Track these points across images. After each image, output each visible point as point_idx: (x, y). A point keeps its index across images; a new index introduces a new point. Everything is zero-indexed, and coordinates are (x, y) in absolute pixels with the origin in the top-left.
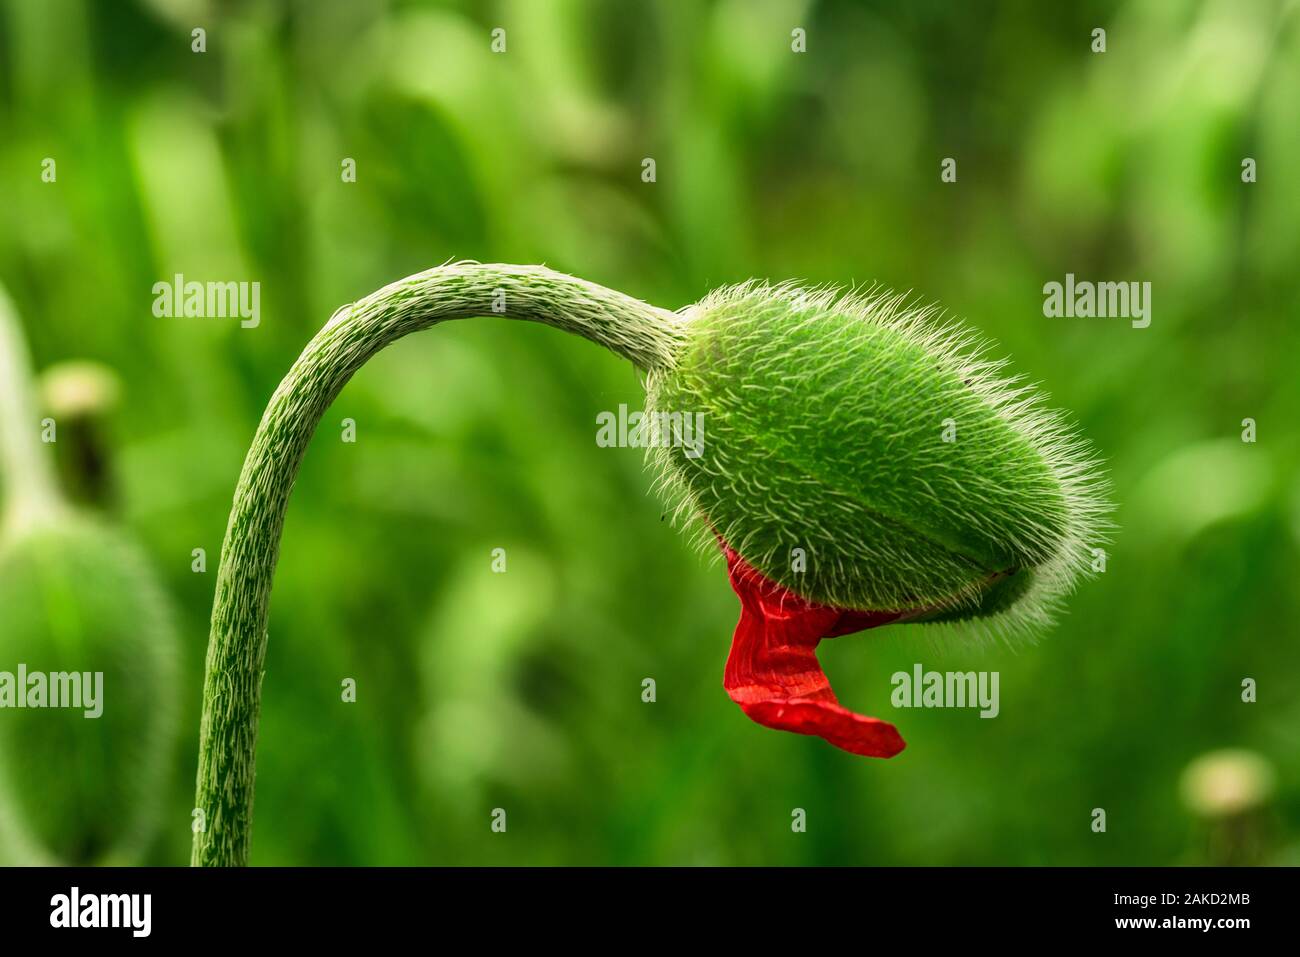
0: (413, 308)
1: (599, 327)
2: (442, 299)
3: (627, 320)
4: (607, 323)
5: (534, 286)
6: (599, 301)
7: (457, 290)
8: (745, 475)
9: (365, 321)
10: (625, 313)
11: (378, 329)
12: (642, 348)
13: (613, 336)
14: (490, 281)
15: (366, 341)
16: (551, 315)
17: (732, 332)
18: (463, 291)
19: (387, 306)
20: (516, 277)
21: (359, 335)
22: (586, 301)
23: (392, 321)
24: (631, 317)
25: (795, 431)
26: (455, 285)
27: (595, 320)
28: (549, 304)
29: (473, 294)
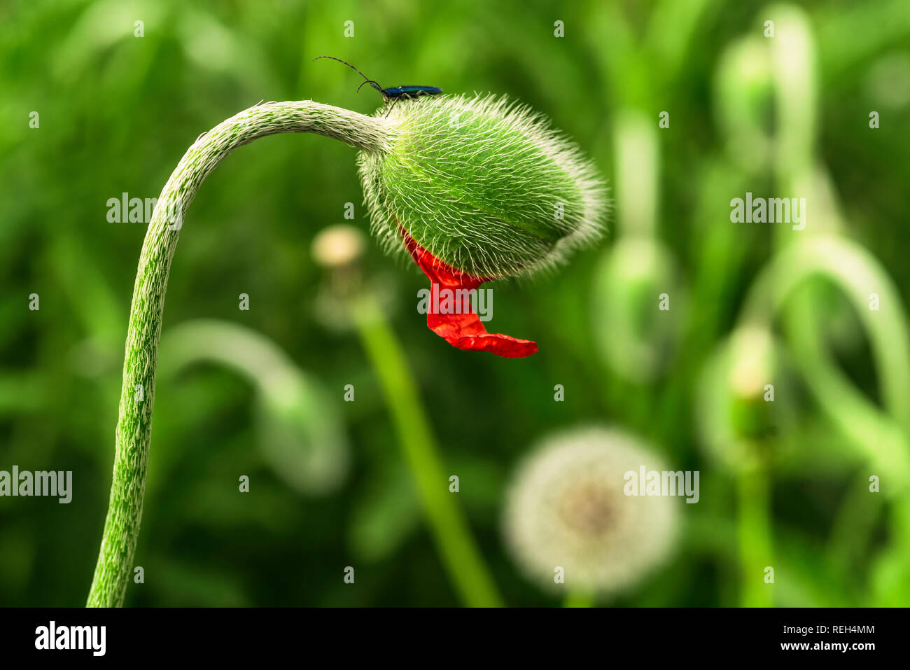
0: (246, 133)
1: (347, 133)
2: (262, 127)
3: (362, 128)
4: (351, 131)
5: (311, 114)
6: (346, 119)
7: (270, 120)
8: (442, 211)
9: (219, 144)
10: (360, 124)
11: (227, 147)
12: (370, 142)
13: (354, 137)
14: (288, 113)
15: (221, 154)
16: (321, 129)
17: (425, 132)
18: (273, 121)
19: (232, 134)
20: (301, 109)
21: (217, 152)
22: (340, 120)
23: (235, 142)
24: (364, 126)
25: (469, 186)
26: (269, 118)
27: (345, 130)
28: (320, 123)
29: (279, 122)
